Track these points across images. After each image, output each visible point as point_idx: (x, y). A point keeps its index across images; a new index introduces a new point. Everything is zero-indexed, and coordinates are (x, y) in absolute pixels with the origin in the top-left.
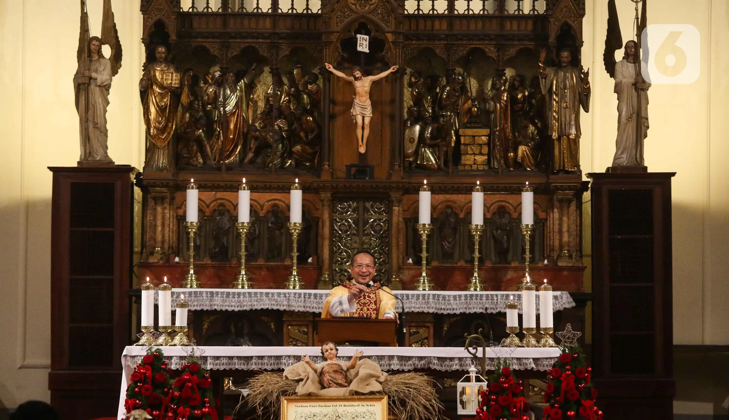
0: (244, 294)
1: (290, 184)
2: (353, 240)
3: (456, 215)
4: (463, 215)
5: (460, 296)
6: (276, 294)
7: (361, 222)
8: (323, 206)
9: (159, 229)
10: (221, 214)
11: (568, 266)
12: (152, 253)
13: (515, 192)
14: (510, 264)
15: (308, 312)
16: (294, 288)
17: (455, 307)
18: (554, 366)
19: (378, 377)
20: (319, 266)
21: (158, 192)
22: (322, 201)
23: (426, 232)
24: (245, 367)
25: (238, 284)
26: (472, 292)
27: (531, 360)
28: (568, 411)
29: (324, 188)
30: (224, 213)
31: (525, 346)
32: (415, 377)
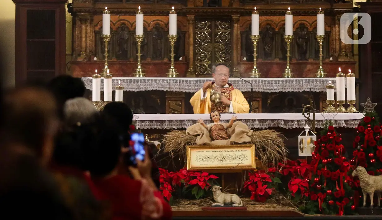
0: (141, 80)
1: (169, 10)
2: (208, 46)
3: (273, 29)
4: (278, 29)
5: (279, 81)
6: (161, 80)
7: (213, 34)
8: (189, 24)
9: (84, 39)
10: (123, 30)
11: (345, 62)
12: (79, 55)
13: (311, 15)
14: (308, 60)
15: (182, 92)
16: (172, 76)
17: (276, 88)
18: (359, 125)
19: (247, 133)
20: (187, 62)
21: (82, 16)
22: (188, 21)
23: (256, 40)
24: (160, 127)
25: (136, 75)
26: (285, 78)
27: (343, 121)
28: (369, 154)
29: (189, 12)
30: (124, 29)
31: (339, 112)
32: (270, 133)
